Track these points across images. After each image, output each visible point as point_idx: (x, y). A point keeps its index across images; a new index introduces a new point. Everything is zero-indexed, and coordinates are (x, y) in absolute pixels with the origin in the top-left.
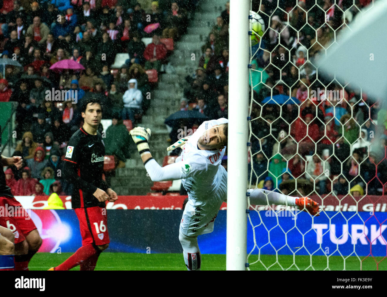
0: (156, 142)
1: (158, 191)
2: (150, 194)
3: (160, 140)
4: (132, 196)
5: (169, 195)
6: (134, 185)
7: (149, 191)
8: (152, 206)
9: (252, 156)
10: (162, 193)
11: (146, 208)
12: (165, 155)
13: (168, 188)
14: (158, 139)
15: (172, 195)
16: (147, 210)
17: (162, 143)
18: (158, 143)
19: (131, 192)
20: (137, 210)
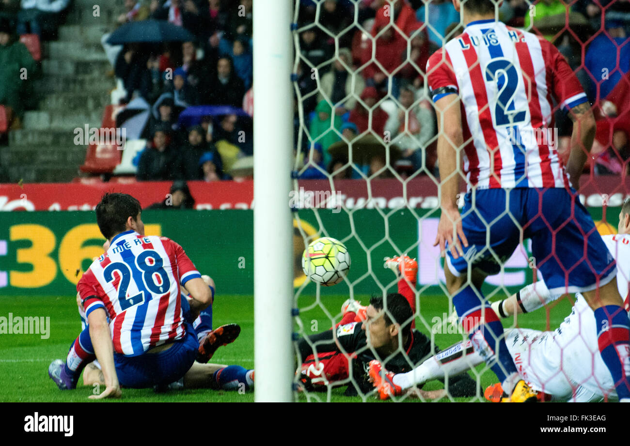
0: (87, 77)
1: (94, 174)
2: (78, 181)
3: (96, 74)
4: (42, 184)
5: (116, 181)
6: (47, 162)
7: (76, 172)
8: (82, 204)
9: (300, 100)
10: (102, 178)
11: (72, 208)
12: (106, 104)
13: (113, 168)
14: (91, 72)
15: (122, 181)
16: (74, 212)
17: (100, 80)
18: (92, 81)
19: (41, 177)
20: (55, 211)
